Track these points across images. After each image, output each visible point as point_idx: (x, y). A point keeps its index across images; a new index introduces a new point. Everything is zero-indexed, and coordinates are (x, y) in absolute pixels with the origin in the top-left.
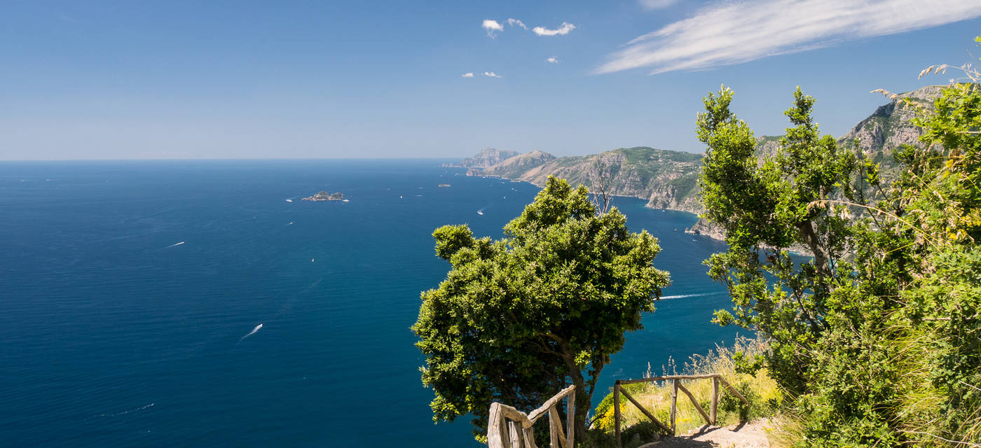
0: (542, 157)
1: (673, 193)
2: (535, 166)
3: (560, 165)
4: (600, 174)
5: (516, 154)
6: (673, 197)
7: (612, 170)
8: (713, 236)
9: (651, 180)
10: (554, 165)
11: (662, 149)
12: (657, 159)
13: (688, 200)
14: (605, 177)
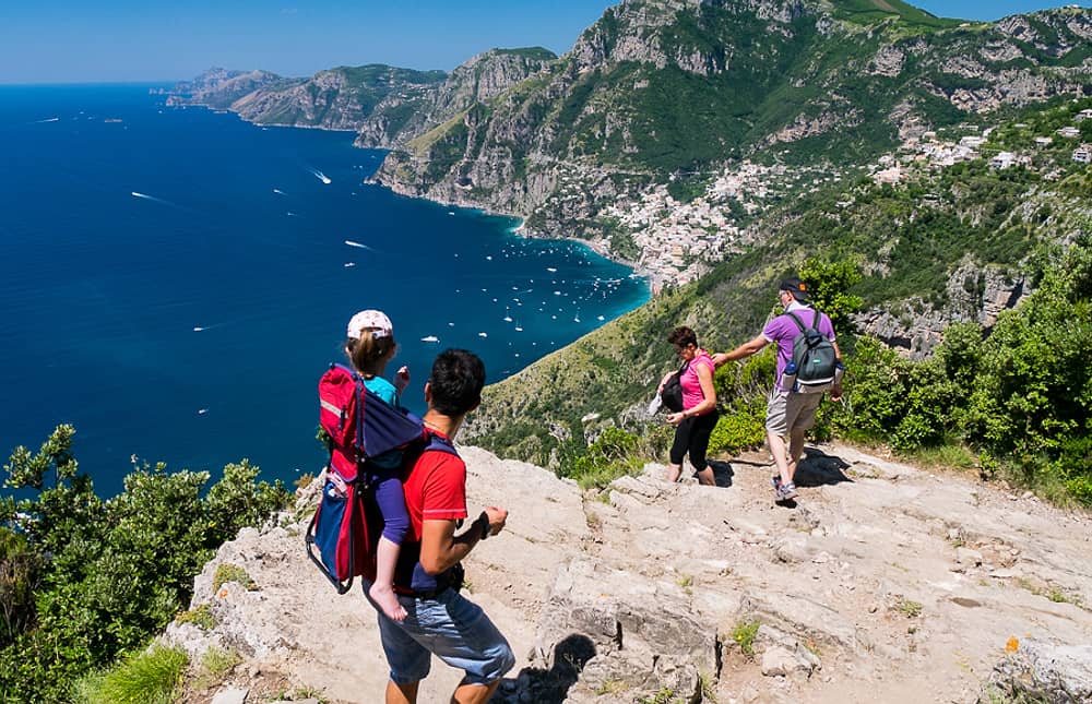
0: (265, 78)
1: (385, 126)
4: (314, 102)
6: (384, 131)
7: (329, 96)
8: (394, 188)
12: (388, 79)
13: (401, 136)
14: (321, 105)
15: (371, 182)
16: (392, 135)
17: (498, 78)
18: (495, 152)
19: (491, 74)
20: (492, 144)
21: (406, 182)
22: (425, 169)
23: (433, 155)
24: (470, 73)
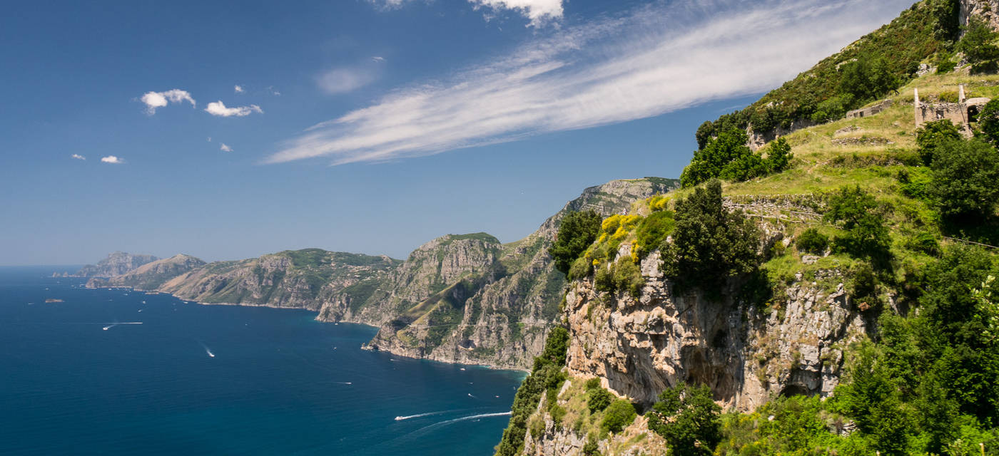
0: (188, 262)
1: (348, 302)
2: (181, 273)
3: (210, 272)
4: (260, 283)
5: (153, 259)
6: (347, 306)
7: (275, 277)
8: (394, 352)
9: (322, 288)
10: (203, 271)
11: (335, 251)
12: (329, 262)
13: (365, 310)
14: (268, 286)
15: (369, 347)
16: (355, 311)
17: (461, 259)
18: (493, 318)
19: (455, 256)
20: (490, 311)
21: (408, 345)
22: (425, 334)
23: (431, 322)
24: (431, 255)
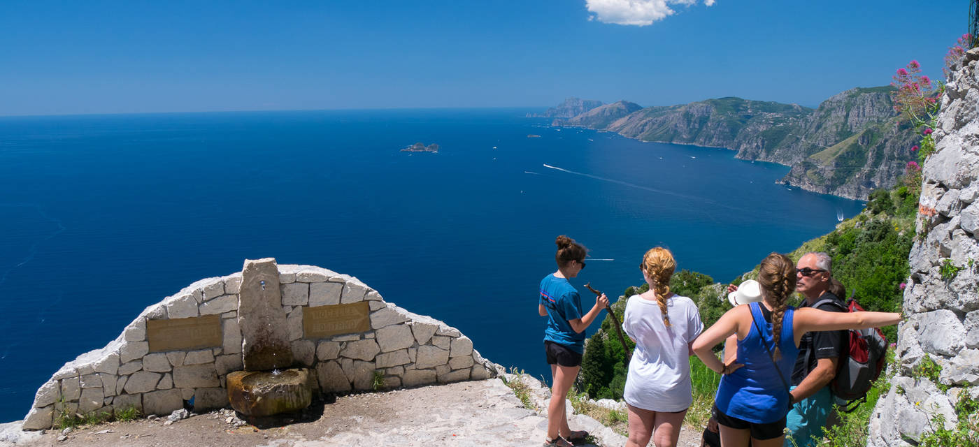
1: (763, 145)
2: (623, 116)
3: (647, 116)
4: (689, 125)
5: (600, 104)
6: (763, 148)
7: (701, 121)
8: (803, 187)
9: (740, 131)
10: (641, 115)
11: (751, 99)
12: (746, 109)
13: (777, 152)
14: (694, 128)
15: (781, 183)
16: (769, 152)
17: (867, 110)
18: (894, 164)
19: (861, 107)
20: (892, 158)
21: (816, 183)
22: (832, 174)
23: (837, 165)
24: (839, 106)
